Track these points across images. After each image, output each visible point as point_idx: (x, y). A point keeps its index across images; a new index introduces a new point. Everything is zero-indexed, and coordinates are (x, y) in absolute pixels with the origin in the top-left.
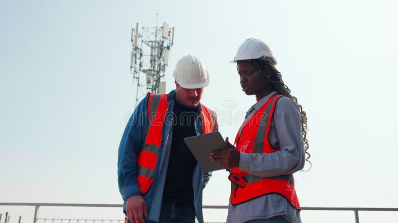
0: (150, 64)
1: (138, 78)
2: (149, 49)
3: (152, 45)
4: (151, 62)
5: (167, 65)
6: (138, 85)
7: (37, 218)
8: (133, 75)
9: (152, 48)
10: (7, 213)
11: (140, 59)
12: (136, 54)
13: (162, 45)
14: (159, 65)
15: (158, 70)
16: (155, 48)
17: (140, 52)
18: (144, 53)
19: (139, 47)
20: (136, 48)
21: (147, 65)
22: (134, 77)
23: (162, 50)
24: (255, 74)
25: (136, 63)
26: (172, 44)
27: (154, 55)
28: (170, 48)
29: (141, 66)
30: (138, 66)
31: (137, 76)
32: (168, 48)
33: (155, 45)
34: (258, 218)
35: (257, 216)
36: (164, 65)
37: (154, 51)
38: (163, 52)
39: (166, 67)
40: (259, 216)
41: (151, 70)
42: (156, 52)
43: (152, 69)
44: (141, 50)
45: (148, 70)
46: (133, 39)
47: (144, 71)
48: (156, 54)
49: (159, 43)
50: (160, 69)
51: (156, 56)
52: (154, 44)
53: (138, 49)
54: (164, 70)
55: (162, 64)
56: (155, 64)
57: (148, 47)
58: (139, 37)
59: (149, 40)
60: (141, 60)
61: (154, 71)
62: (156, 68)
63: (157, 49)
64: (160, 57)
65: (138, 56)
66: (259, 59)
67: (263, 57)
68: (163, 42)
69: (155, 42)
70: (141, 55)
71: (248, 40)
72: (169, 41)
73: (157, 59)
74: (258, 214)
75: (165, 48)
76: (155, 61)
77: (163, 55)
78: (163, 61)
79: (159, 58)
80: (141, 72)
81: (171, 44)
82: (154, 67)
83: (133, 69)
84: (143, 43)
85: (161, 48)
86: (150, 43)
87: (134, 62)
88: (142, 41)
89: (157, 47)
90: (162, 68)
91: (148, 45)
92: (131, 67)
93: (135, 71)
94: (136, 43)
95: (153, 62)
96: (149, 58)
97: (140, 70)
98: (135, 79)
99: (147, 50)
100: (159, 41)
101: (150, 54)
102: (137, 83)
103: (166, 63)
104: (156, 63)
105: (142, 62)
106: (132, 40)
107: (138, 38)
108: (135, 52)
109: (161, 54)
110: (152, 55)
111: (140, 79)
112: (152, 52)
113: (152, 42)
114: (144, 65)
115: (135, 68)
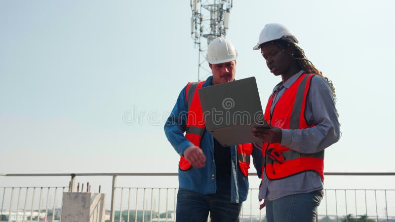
0: (211, 28)
1: (199, 43)
2: (209, 13)
3: (212, 9)
4: (211, 26)
5: (228, 28)
6: (200, 50)
7: (115, 187)
8: (194, 41)
9: (212, 12)
10: (88, 183)
11: (200, 24)
12: (196, 20)
13: (221, 8)
14: (220, 29)
15: (219, 34)
16: (215, 12)
17: (200, 17)
18: (204, 18)
19: (199, 12)
20: (196, 14)
21: (207, 30)
22: (195, 43)
23: (221, 13)
24: (279, 54)
25: (196, 28)
26: (232, 7)
27: (214, 19)
28: (230, 10)
29: (201, 31)
30: (198, 31)
31: (198, 41)
32: (228, 10)
33: (215, 8)
34: (299, 193)
35: (297, 191)
36: (225, 28)
37: (213, 15)
38: (223, 15)
39: (226, 30)
40: (300, 191)
41: (212, 35)
42: (215, 16)
43: (213, 33)
44: (201, 15)
45: (208, 35)
46: (192, 4)
47: (205, 36)
48: (216, 17)
49: (218, 7)
50: (220, 33)
51: (216, 20)
52: (213, 7)
53: (198, 14)
54: (224, 33)
55: (223, 28)
56: (215, 28)
57: (208, 11)
58: (198, 2)
59: (208, 4)
60: (202, 25)
61: (214, 35)
62: (217, 32)
63: (216, 13)
64: (220, 20)
65: (198, 21)
66: (281, 39)
67: (283, 37)
68: (222, 5)
69: (215, 5)
70: (201, 20)
71: (266, 25)
72: (228, 4)
73: (217, 23)
74: (298, 189)
75: (224, 11)
76: (215, 25)
77: (223, 18)
78: (223, 24)
79: (219, 22)
80: (201, 37)
81: (230, 6)
82: (215, 32)
83: (194, 35)
84: (202, 8)
85: (221, 11)
86: (210, 7)
87: (194, 28)
88: (202, 6)
89: (217, 11)
90: (222, 31)
91: (207, 9)
92: (192, 33)
93: (196, 37)
94: (195, 8)
95: (213, 26)
96: (209, 22)
97: (201, 35)
98: (197, 44)
99: (206, 14)
100: (218, 4)
101: (209, 18)
102: (199, 48)
103: (226, 27)
104: (217, 27)
105: (202, 26)
106: (191, 6)
107: (197, 4)
108: (194, 18)
109: (221, 17)
110: (211, 19)
111: (201, 44)
112: (211, 16)
113: (211, 5)
114: (204, 30)
115: (196, 33)
